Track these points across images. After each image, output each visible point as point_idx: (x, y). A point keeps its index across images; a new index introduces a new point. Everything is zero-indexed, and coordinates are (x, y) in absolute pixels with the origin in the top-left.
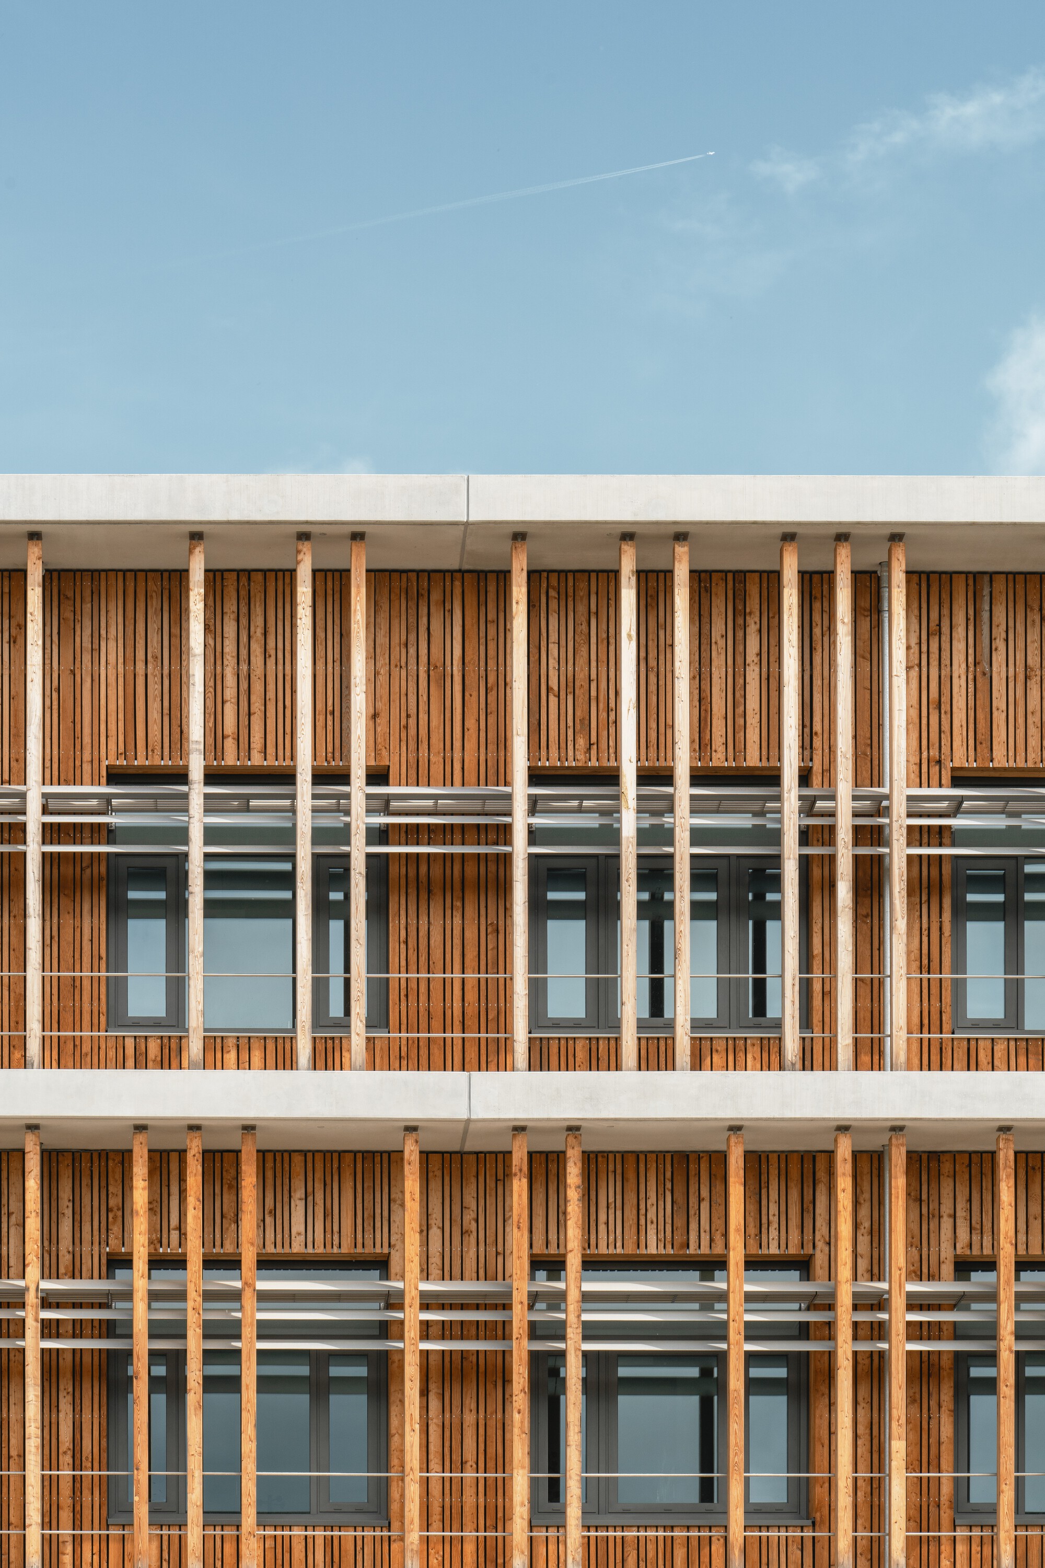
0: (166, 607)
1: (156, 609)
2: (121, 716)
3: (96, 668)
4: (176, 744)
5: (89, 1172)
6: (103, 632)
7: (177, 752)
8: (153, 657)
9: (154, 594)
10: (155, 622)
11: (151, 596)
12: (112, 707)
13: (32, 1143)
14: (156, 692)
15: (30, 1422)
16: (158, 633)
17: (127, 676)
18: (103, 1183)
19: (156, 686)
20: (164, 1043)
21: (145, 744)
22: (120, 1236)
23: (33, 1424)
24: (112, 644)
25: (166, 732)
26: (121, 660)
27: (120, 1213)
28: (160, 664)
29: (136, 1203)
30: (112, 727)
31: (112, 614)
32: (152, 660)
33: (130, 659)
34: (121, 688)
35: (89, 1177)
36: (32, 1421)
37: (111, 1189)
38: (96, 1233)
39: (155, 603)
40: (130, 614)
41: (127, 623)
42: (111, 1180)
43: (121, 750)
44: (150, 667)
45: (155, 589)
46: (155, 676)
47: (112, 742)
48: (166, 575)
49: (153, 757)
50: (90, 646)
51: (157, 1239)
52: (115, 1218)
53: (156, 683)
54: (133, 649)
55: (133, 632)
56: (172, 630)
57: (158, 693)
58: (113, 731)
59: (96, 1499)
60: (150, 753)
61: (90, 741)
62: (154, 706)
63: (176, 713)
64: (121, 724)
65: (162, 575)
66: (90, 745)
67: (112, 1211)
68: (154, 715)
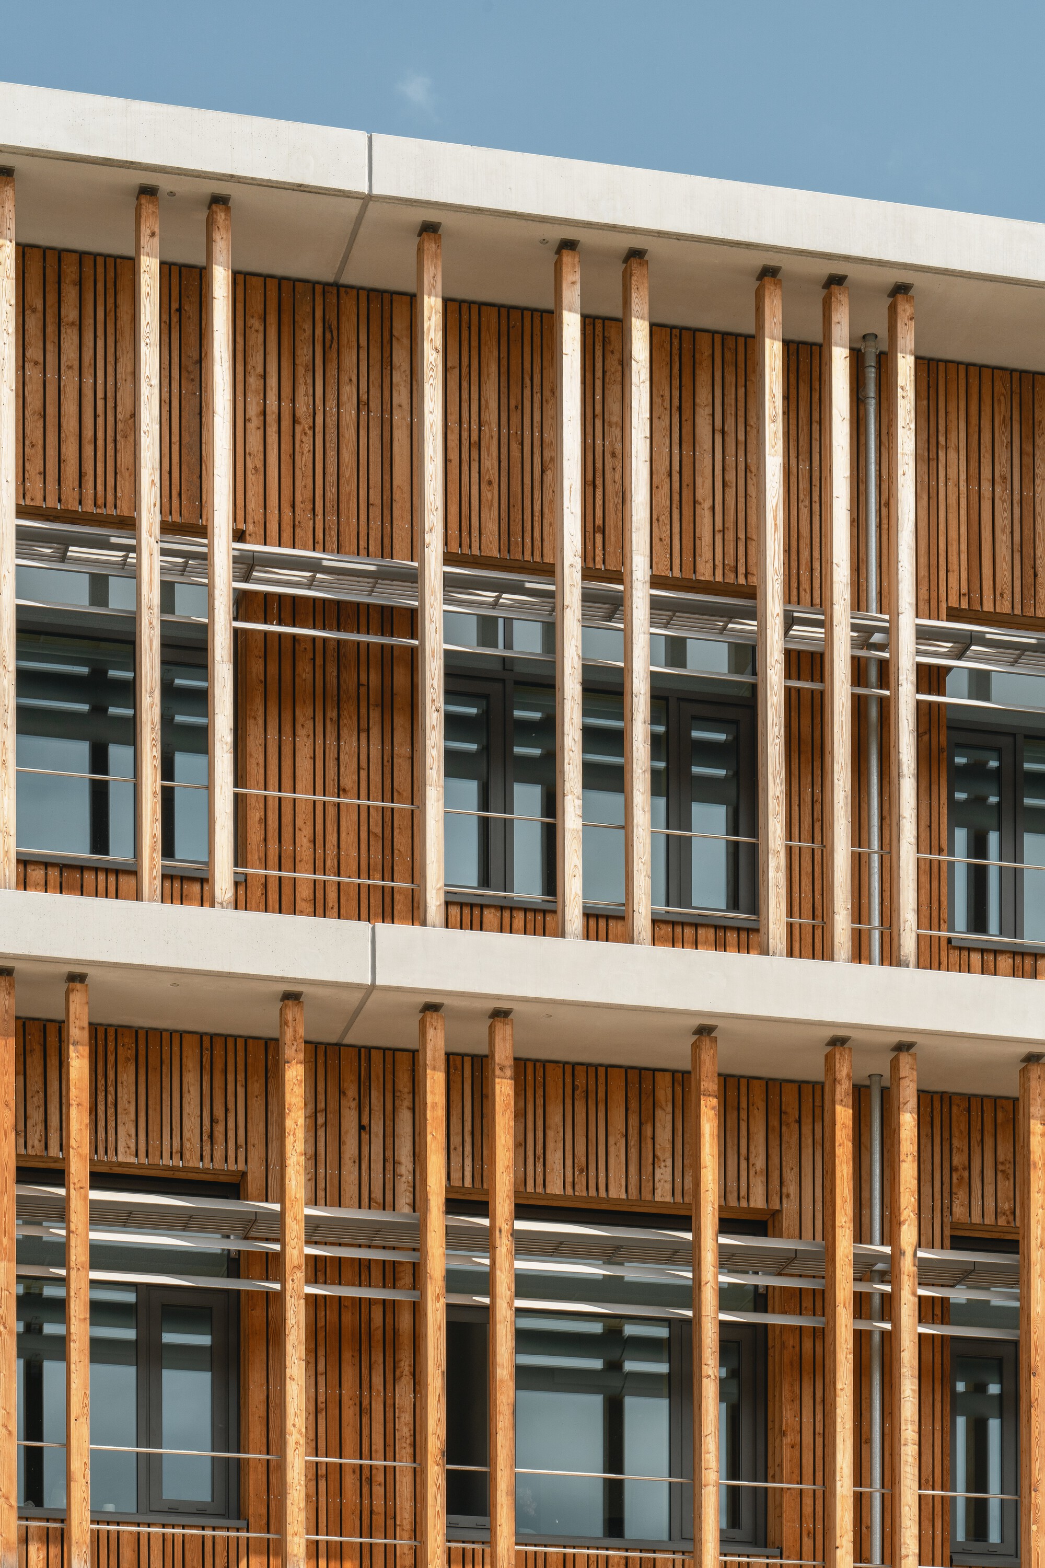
0: (1016, 416)
1: (1004, 417)
2: (964, 547)
3: (933, 483)
4: (1029, 589)
5: (929, 1119)
6: (942, 440)
7: (1030, 600)
8: (1001, 477)
9: (1002, 398)
10: (1003, 433)
11: (999, 400)
12: (953, 534)
13: (908, 1067)
14: (1006, 521)
15: (906, 1424)
16: (1006, 448)
17: (971, 498)
18: (946, 1135)
19: (1005, 514)
20: (1016, 965)
21: (992, 586)
22: (966, 1203)
23: (909, 1427)
24: (952, 455)
25: (1017, 573)
26: (963, 477)
27: (966, 1174)
28: (1009, 487)
29: (1034, 1152)
30: (953, 558)
31: (953, 416)
32: (1000, 480)
33: (974, 477)
34: (963, 512)
35: (929, 1126)
36: (909, 1423)
37: (956, 1142)
38: (938, 1196)
39: (1002, 410)
40: (974, 420)
41: (970, 431)
42: (956, 1132)
43: (964, 590)
44: (998, 489)
45: (1005, 392)
46: (1004, 501)
47: (953, 578)
48: (1016, 376)
49: (1002, 603)
50: (926, 454)
51: (1010, 1209)
52: (961, 1179)
53: (1005, 510)
54: (977, 464)
55: (977, 442)
56: (1024, 446)
57: (1007, 522)
58: (954, 566)
59: (938, 1532)
60: (998, 597)
61: (927, 574)
62: (1003, 540)
63: (1028, 549)
64: (964, 557)
65: (1011, 374)
66: (927, 580)
67: (957, 1170)
68: (1003, 551)
